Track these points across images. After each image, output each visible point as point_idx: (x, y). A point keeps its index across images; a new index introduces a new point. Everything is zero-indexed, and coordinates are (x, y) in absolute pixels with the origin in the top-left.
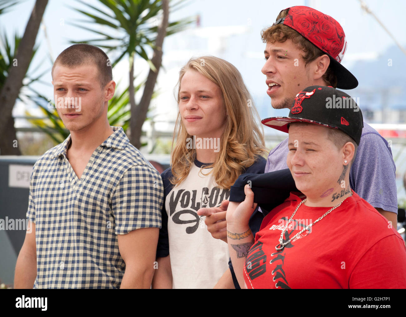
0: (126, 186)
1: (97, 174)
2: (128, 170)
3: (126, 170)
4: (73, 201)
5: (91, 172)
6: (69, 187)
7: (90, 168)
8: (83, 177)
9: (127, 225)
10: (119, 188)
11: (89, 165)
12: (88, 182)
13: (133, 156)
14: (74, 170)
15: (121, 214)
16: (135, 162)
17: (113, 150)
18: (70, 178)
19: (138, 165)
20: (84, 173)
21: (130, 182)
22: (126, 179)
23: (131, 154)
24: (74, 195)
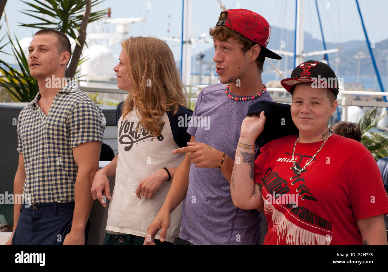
0: (76, 115)
1: (57, 110)
2: (77, 104)
3: (76, 104)
4: (44, 131)
5: (54, 110)
6: (41, 123)
7: (53, 107)
8: (49, 114)
9: (77, 141)
10: (71, 116)
11: (52, 105)
12: (52, 116)
13: (81, 95)
14: (43, 111)
15: (74, 133)
16: (82, 99)
17: (67, 93)
18: (41, 116)
19: (84, 100)
20: (49, 112)
21: (78, 112)
22: (76, 110)
23: (79, 94)
24: (44, 126)
